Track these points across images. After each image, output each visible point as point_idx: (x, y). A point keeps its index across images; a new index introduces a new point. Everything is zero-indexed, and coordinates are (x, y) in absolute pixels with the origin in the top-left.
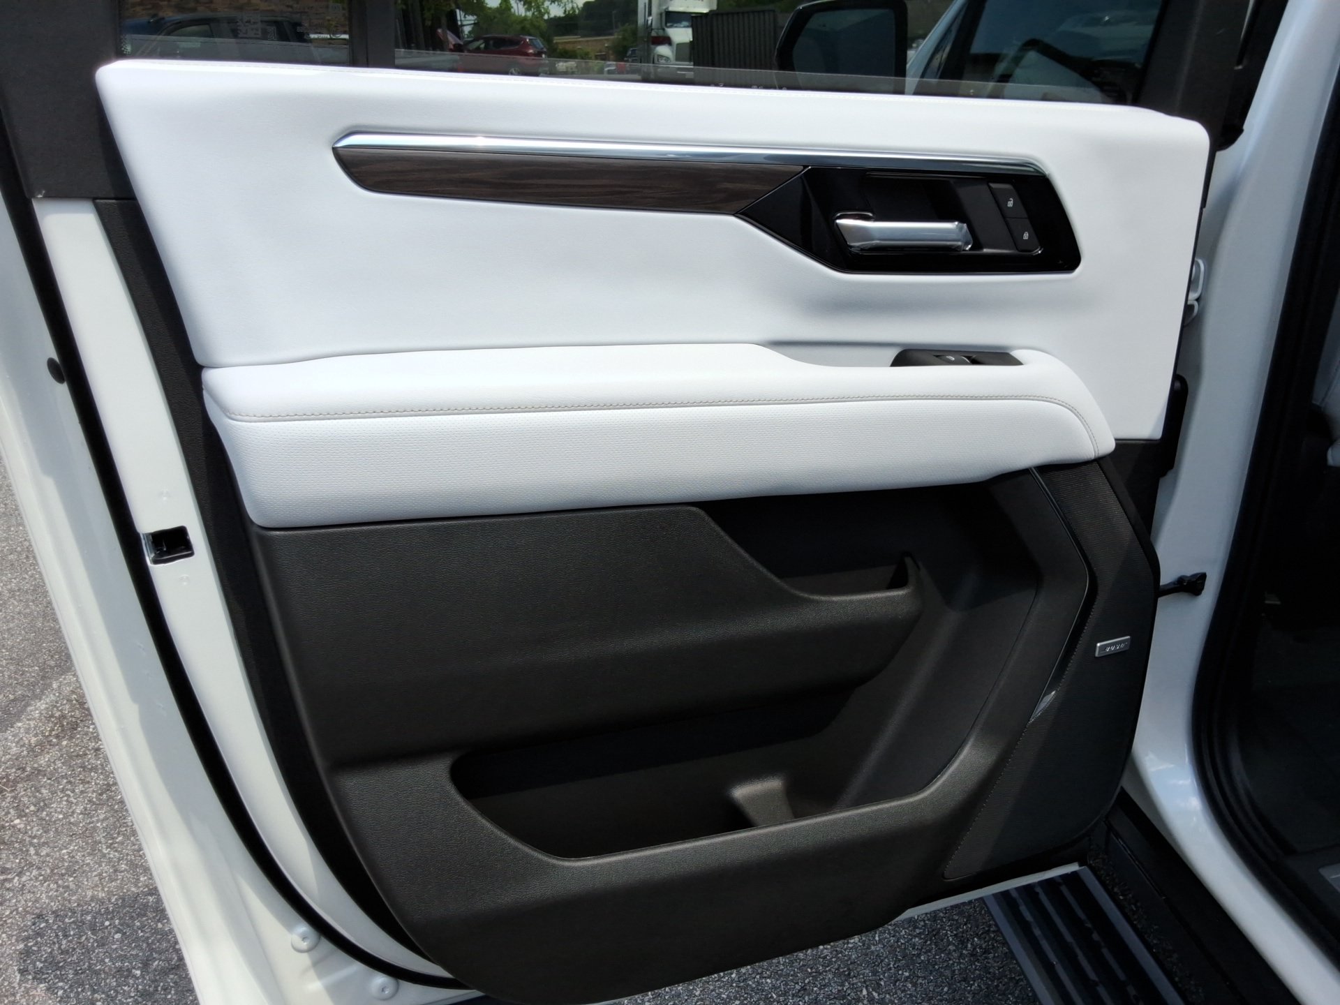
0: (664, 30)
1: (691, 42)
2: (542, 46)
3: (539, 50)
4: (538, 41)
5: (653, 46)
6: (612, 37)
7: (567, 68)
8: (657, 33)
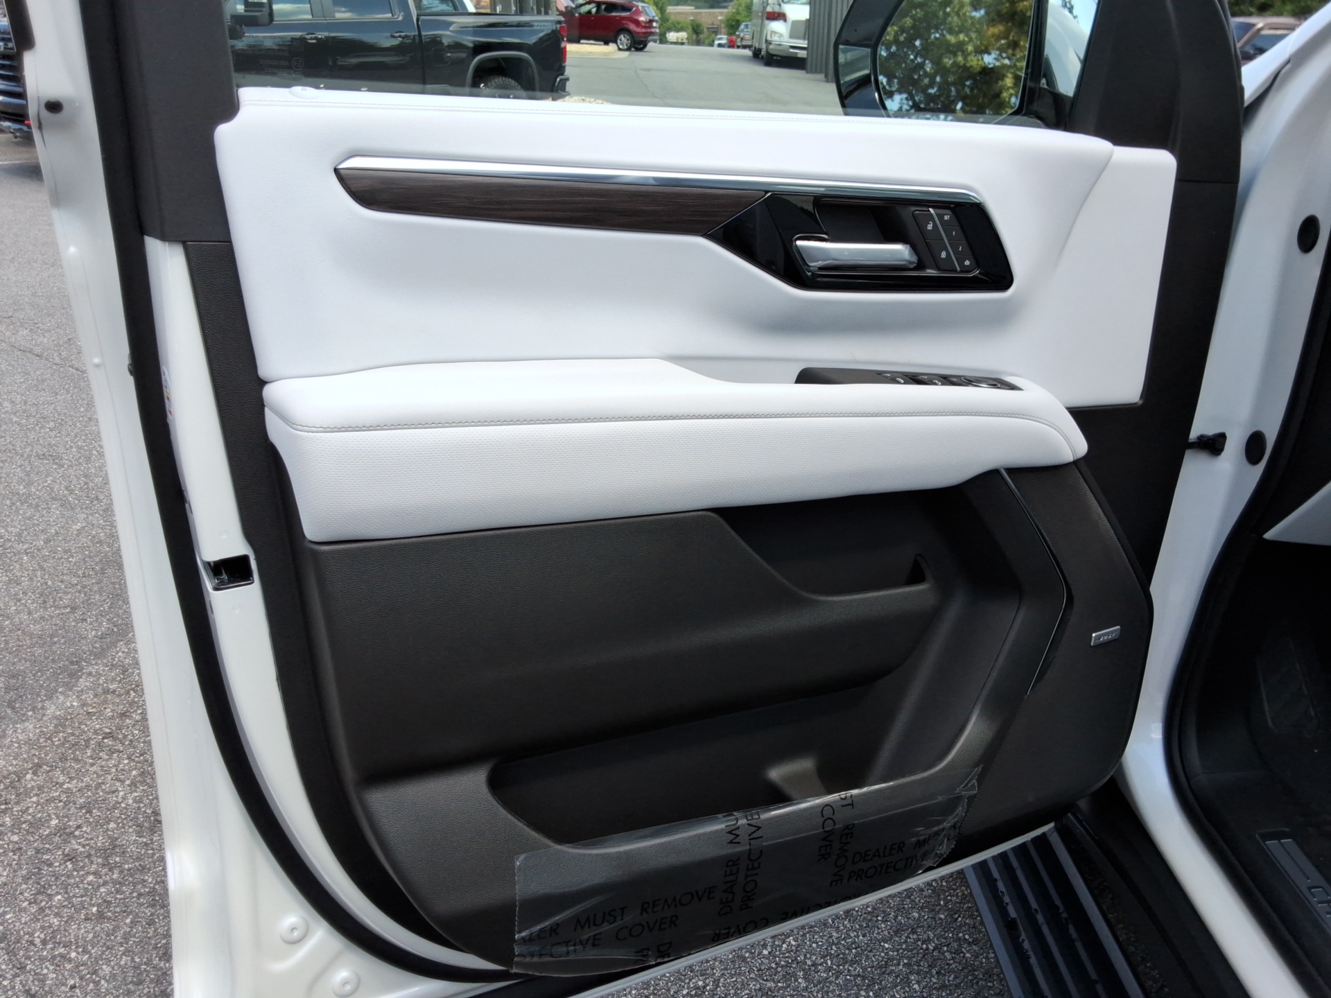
0: (780, 5)
1: (807, 20)
2: (654, 14)
3: (651, 18)
4: (651, 8)
5: (767, 22)
6: (725, 10)
7: (677, 38)
8: (773, 8)
